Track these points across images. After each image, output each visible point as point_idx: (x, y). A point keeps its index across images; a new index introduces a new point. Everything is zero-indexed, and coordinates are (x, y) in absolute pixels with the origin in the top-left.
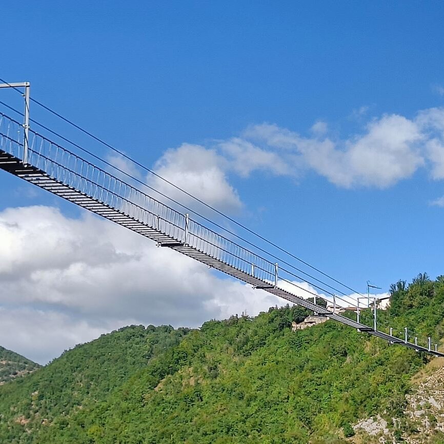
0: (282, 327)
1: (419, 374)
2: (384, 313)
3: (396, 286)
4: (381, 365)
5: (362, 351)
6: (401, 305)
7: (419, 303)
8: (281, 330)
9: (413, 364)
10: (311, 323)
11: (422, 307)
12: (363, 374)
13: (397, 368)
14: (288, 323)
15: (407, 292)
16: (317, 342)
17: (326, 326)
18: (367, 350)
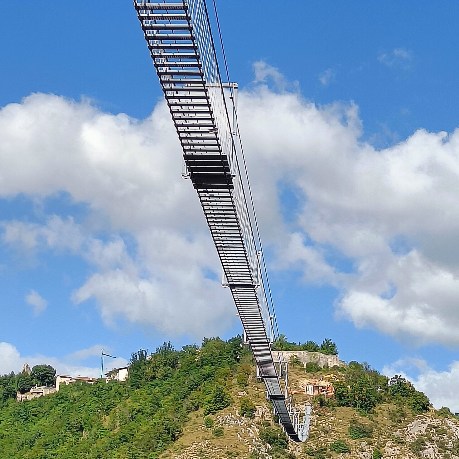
0: (6, 397)
1: (167, 452)
2: (123, 384)
3: (138, 356)
4: (125, 441)
5: (100, 425)
6: (142, 376)
7: (163, 375)
8: (5, 400)
9: (161, 441)
10: (38, 393)
11: (167, 379)
12: (106, 451)
13: (143, 446)
14: (13, 393)
15: (150, 362)
16: (46, 415)
17: (58, 398)
18: (106, 425)
